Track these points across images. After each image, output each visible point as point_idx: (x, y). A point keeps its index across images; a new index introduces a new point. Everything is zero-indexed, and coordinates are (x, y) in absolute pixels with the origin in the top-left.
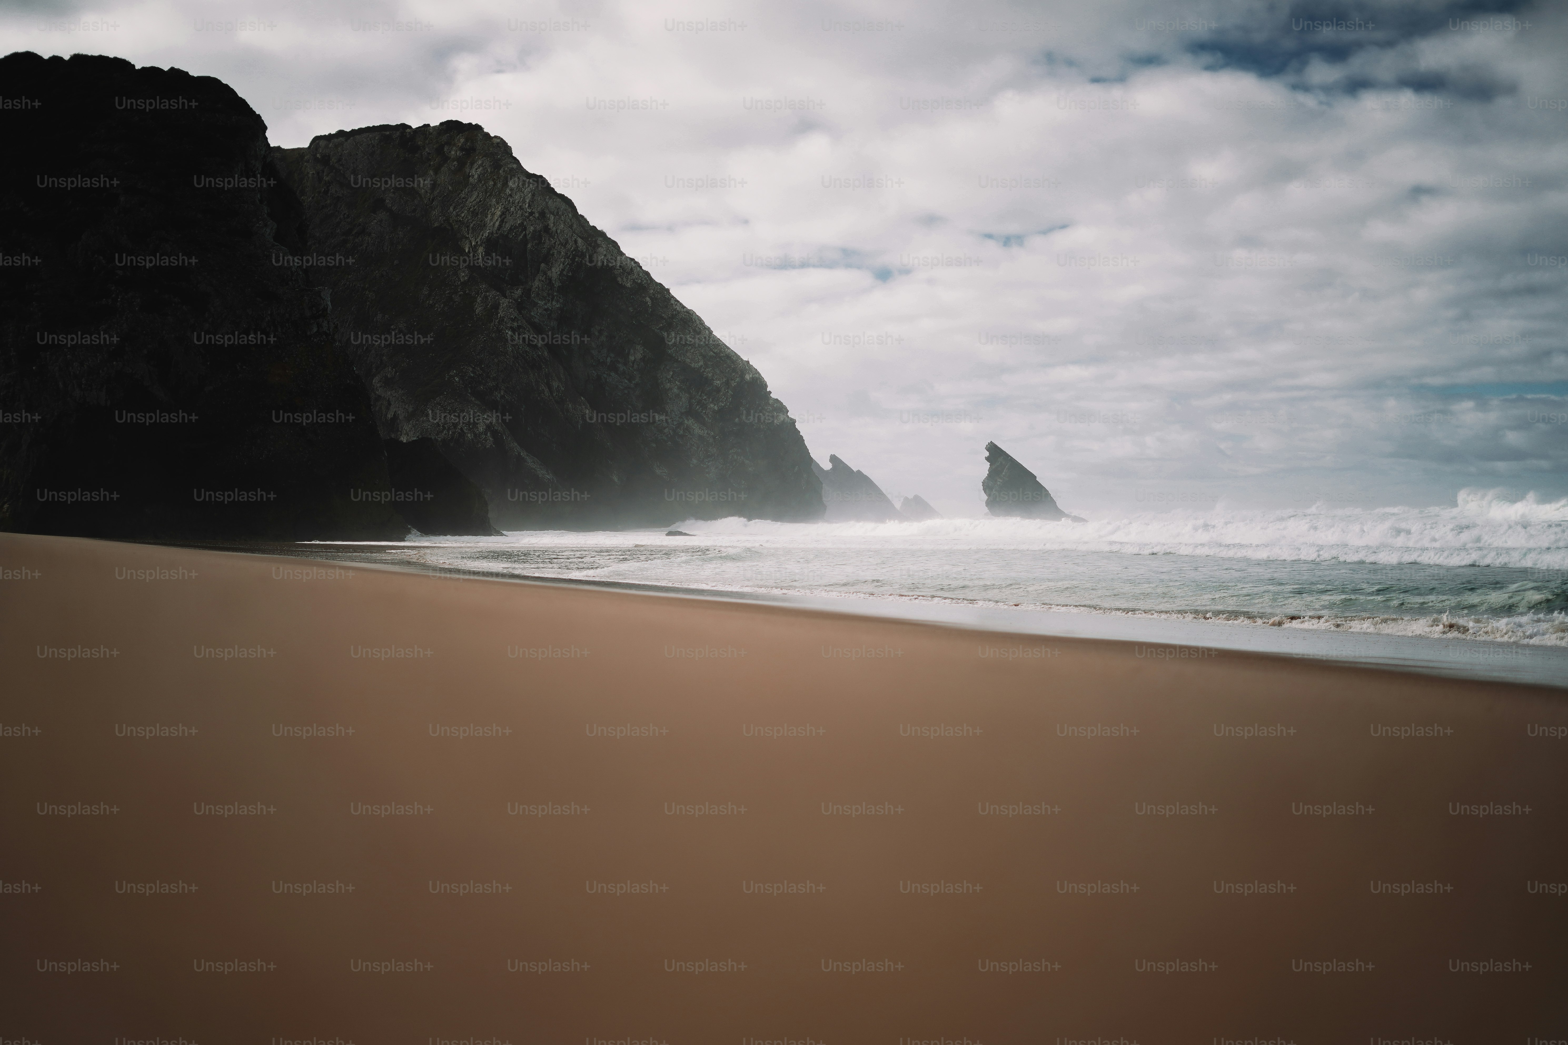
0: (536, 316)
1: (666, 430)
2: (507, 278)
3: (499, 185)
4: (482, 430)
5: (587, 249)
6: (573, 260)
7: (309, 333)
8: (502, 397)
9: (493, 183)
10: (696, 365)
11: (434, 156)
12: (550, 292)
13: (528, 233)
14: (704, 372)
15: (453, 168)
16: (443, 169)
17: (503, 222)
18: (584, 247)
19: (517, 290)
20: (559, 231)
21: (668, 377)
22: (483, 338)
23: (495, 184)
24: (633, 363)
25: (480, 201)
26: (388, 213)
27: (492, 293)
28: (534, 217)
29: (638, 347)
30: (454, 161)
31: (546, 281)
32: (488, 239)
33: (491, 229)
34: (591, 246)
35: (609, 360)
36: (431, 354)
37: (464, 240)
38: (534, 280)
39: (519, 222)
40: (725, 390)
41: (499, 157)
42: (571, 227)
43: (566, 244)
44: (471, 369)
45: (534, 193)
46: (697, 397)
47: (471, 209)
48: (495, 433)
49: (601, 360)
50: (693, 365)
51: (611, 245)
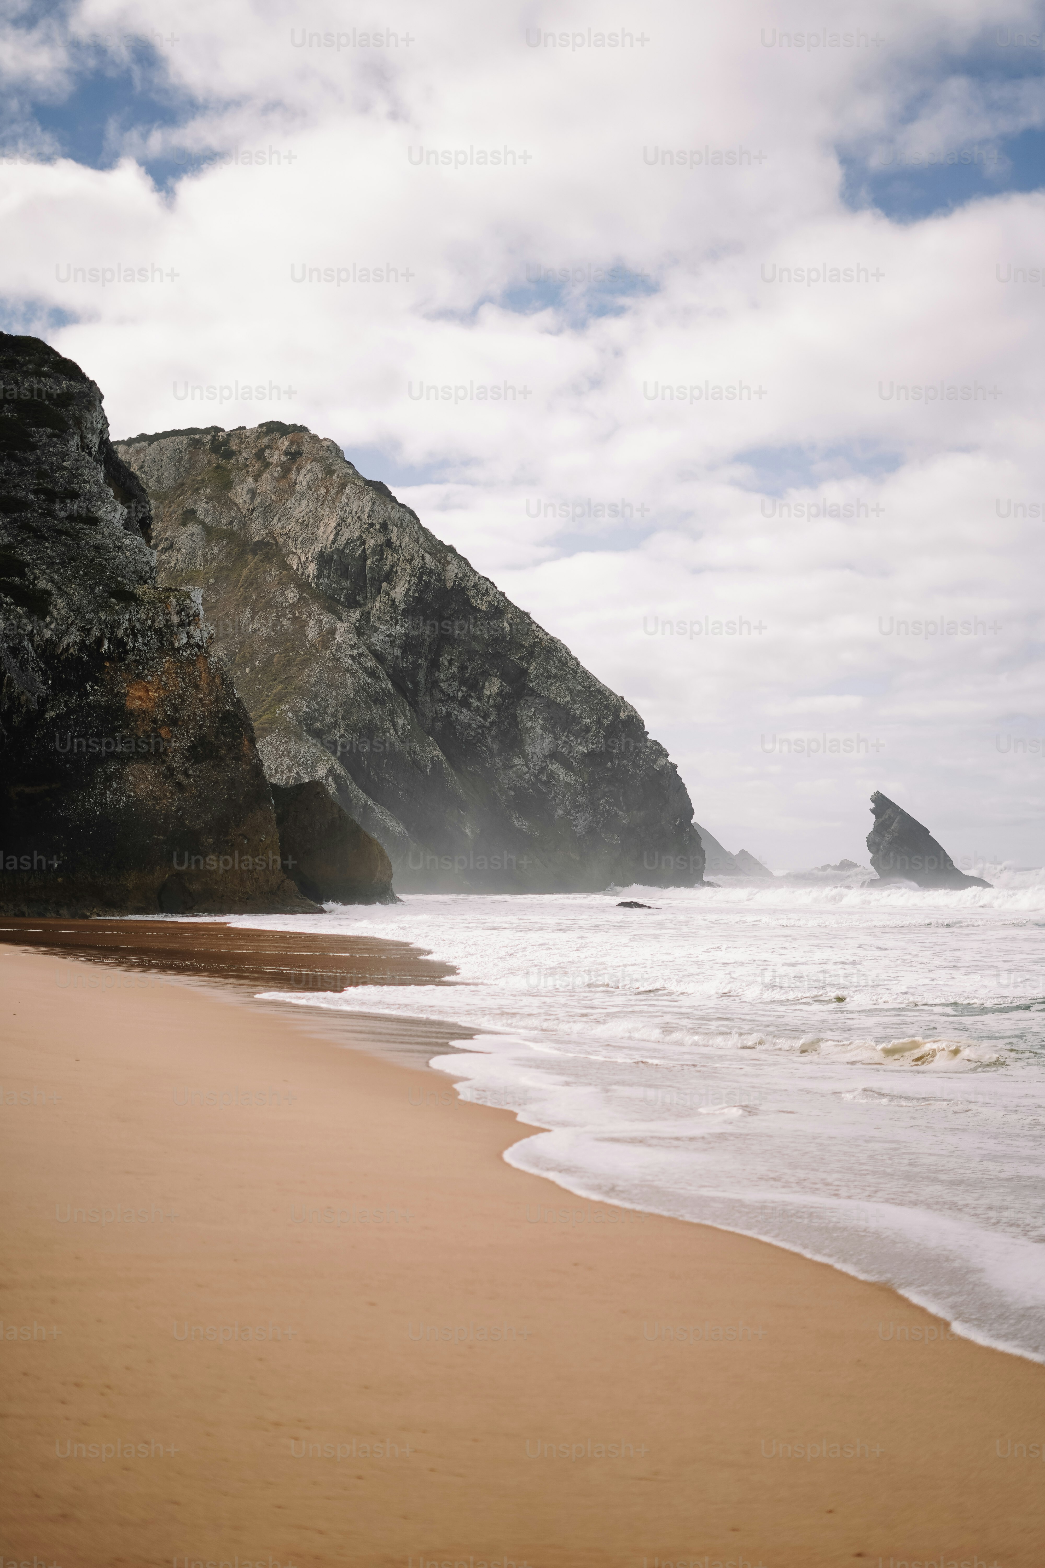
0: (377, 642)
1: (527, 776)
2: (342, 599)
3: (333, 493)
4: (322, 774)
5: (436, 565)
6: (420, 578)
7: (176, 645)
8: (342, 736)
9: (325, 491)
10: (562, 700)
11: (253, 462)
12: (394, 615)
13: (367, 547)
14: (571, 708)
15: (276, 474)
16: (264, 475)
17: (338, 535)
18: (433, 564)
19: (354, 613)
20: (403, 546)
21: (530, 714)
22: (319, 667)
23: (327, 492)
24: (489, 698)
25: (311, 511)
26: (201, 526)
27: (327, 616)
28: (375, 529)
29: (494, 680)
30: (277, 467)
31: (388, 602)
32: (321, 555)
33: (325, 542)
34: (440, 563)
35: (460, 694)
36: (257, 686)
37: (291, 555)
38: (374, 602)
39: (357, 535)
40: (596, 730)
41: (331, 461)
42: (417, 540)
43: (412, 560)
44: (306, 703)
45: (374, 502)
46: (563, 738)
47: (300, 521)
48: (337, 778)
49: (452, 695)
50: (558, 701)
51: (463, 562)
